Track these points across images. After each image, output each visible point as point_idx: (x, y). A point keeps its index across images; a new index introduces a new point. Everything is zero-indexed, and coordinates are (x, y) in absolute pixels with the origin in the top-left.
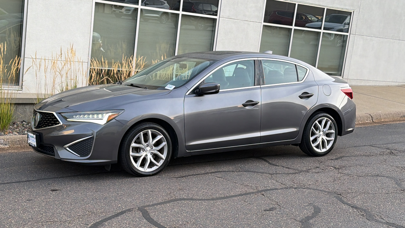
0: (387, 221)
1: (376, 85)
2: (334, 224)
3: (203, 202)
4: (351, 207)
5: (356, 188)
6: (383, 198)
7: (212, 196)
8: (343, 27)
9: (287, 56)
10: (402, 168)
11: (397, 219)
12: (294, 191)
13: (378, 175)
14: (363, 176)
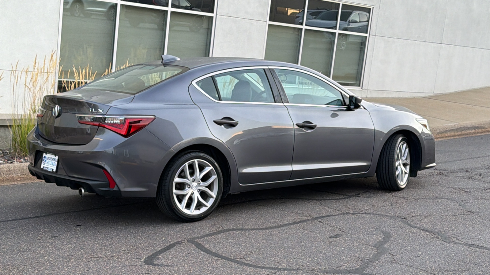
0: (466, 242)
1: (400, 97)
2: (411, 248)
3: (258, 232)
4: (421, 230)
5: (418, 211)
6: (452, 220)
7: (264, 225)
8: (348, 26)
9: (297, 64)
10: (459, 189)
11: (475, 240)
12: (353, 217)
13: (436, 198)
14: (421, 199)
